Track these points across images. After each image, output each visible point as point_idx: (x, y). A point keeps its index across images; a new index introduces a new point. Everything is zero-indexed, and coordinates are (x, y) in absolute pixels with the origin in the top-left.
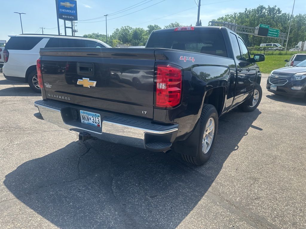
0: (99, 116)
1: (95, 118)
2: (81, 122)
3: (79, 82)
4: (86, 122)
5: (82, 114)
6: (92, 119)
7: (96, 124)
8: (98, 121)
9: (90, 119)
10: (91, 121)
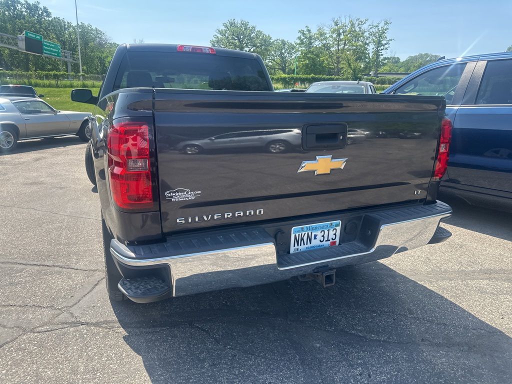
0: (337, 225)
1: (326, 232)
2: (289, 252)
3: (307, 166)
4: (302, 247)
5: (297, 235)
6: (320, 235)
7: (329, 243)
8: (335, 234)
9: (315, 238)
10: (315, 243)
